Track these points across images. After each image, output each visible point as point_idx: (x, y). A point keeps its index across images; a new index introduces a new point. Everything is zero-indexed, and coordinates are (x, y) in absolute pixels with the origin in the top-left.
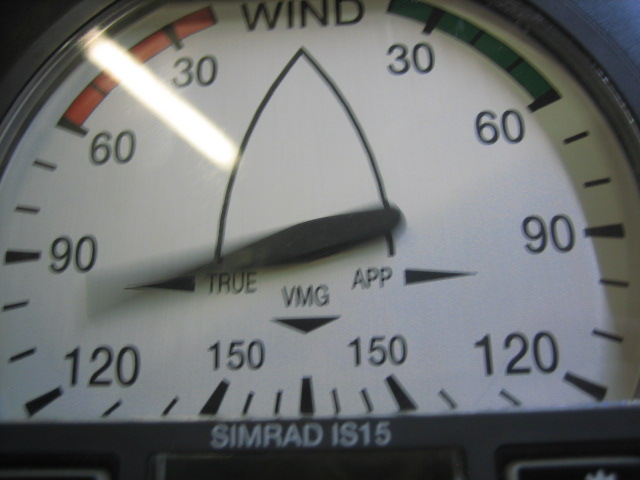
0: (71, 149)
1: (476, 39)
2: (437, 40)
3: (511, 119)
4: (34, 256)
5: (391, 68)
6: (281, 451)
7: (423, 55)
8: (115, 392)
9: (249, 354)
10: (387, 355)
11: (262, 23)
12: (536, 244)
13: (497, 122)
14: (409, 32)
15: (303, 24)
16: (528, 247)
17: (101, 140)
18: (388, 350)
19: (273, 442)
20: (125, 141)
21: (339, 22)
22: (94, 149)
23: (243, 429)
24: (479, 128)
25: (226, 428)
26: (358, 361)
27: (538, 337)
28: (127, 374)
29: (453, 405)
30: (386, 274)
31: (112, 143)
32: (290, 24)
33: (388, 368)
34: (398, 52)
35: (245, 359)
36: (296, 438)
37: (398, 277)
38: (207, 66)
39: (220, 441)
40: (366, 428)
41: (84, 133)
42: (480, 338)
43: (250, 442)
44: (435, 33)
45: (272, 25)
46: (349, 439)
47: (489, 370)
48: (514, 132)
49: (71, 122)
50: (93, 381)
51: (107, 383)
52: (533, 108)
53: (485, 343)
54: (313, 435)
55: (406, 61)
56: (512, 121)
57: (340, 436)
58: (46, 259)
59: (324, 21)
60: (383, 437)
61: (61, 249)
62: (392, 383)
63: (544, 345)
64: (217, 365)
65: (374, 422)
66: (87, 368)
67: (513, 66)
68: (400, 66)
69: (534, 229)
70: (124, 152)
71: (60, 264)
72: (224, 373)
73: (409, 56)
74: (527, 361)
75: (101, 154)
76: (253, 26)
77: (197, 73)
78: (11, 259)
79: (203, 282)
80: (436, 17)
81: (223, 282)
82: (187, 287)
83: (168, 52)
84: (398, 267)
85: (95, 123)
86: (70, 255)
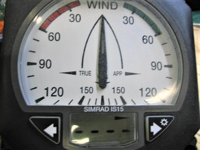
0: (43, 36)
1: (144, 17)
2: (135, 16)
3: (151, 38)
4: (35, 64)
5: (124, 22)
6: (100, 112)
7: (131, 19)
8: (58, 98)
10: (121, 91)
11: (92, 7)
12: (154, 68)
13: (147, 38)
14: (128, 13)
15: (103, 8)
16: (152, 69)
17: (51, 34)
18: (121, 90)
19: (98, 110)
20: (58, 35)
21: (111, 8)
22: (49, 36)
23: (91, 108)
24: (143, 39)
25: (87, 108)
26: (114, 93)
27: (153, 88)
29: (135, 104)
30: (121, 73)
31: (54, 36)
32: (99, 8)
33: (121, 94)
34: (125, 18)
35: (89, 91)
36: (103, 110)
37: (124, 74)
38: (78, 17)
39: (86, 110)
40: (118, 108)
41: (46, 32)
42: (140, 88)
43: (93, 111)
44: (134, 14)
45: (95, 7)
46: (115, 110)
47: (142, 95)
48: (151, 41)
49: (43, 29)
50: (52, 96)
51: (55, 96)
52: (156, 36)
53: (142, 90)
54: (107, 109)
55: (128, 21)
57: (113, 109)
58: (38, 65)
59: (108, 8)
60: (122, 110)
61: (42, 62)
62: (121, 97)
63: (154, 91)
64: (82, 92)
66: (50, 92)
67: (152, 24)
68: (126, 22)
69: (154, 64)
70: (57, 38)
71: (42, 66)
72: (84, 94)
73: (128, 20)
74: (150, 94)
75: (51, 38)
76: (89, 7)
77: (76, 18)
78: (29, 64)
79: (78, 73)
80: (134, 10)
81: (83, 73)
82: (74, 73)
83: (68, 13)
84: (124, 71)
85: (50, 29)
86: (44, 64)
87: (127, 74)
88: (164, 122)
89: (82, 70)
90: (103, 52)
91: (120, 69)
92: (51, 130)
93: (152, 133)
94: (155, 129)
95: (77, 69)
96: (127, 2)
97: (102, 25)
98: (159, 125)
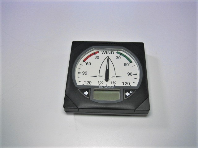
0: (85, 64)
1: (125, 56)
2: (121, 56)
5: (116, 58)
7: (119, 57)
9: (102, 82)
14: (118, 55)
16: (128, 75)
18: (115, 83)
19: (104, 87)
24: (124, 65)
26: (112, 83)
28: (90, 84)
32: (107, 54)
33: (114, 84)
36: (106, 87)
41: (85, 62)
43: (102, 87)
45: (105, 53)
46: (111, 87)
47: (123, 85)
48: (128, 65)
49: (84, 61)
50: (87, 84)
52: (130, 63)
53: (123, 83)
54: (108, 87)
55: (118, 58)
56: (127, 64)
58: (82, 73)
59: (110, 54)
61: (83, 73)
63: (129, 83)
65: (113, 86)
67: (128, 59)
69: (129, 73)
70: (90, 64)
72: (99, 84)
74: (127, 84)
75: (87, 64)
76: (103, 53)
77: (97, 57)
78: (78, 73)
79: (97, 76)
80: (121, 54)
81: (99, 76)
82: (96, 76)
83: (94, 55)
84: (116, 76)
85: (87, 61)
86: (84, 73)
87: (117, 77)
88: (131, 92)
89: (99, 75)
90: (107, 68)
91: (114, 75)
92: (86, 93)
93: (126, 95)
94: (127, 94)
95: (97, 75)
96: (118, 51)
97: (108, 60)
98: (129, 93)
